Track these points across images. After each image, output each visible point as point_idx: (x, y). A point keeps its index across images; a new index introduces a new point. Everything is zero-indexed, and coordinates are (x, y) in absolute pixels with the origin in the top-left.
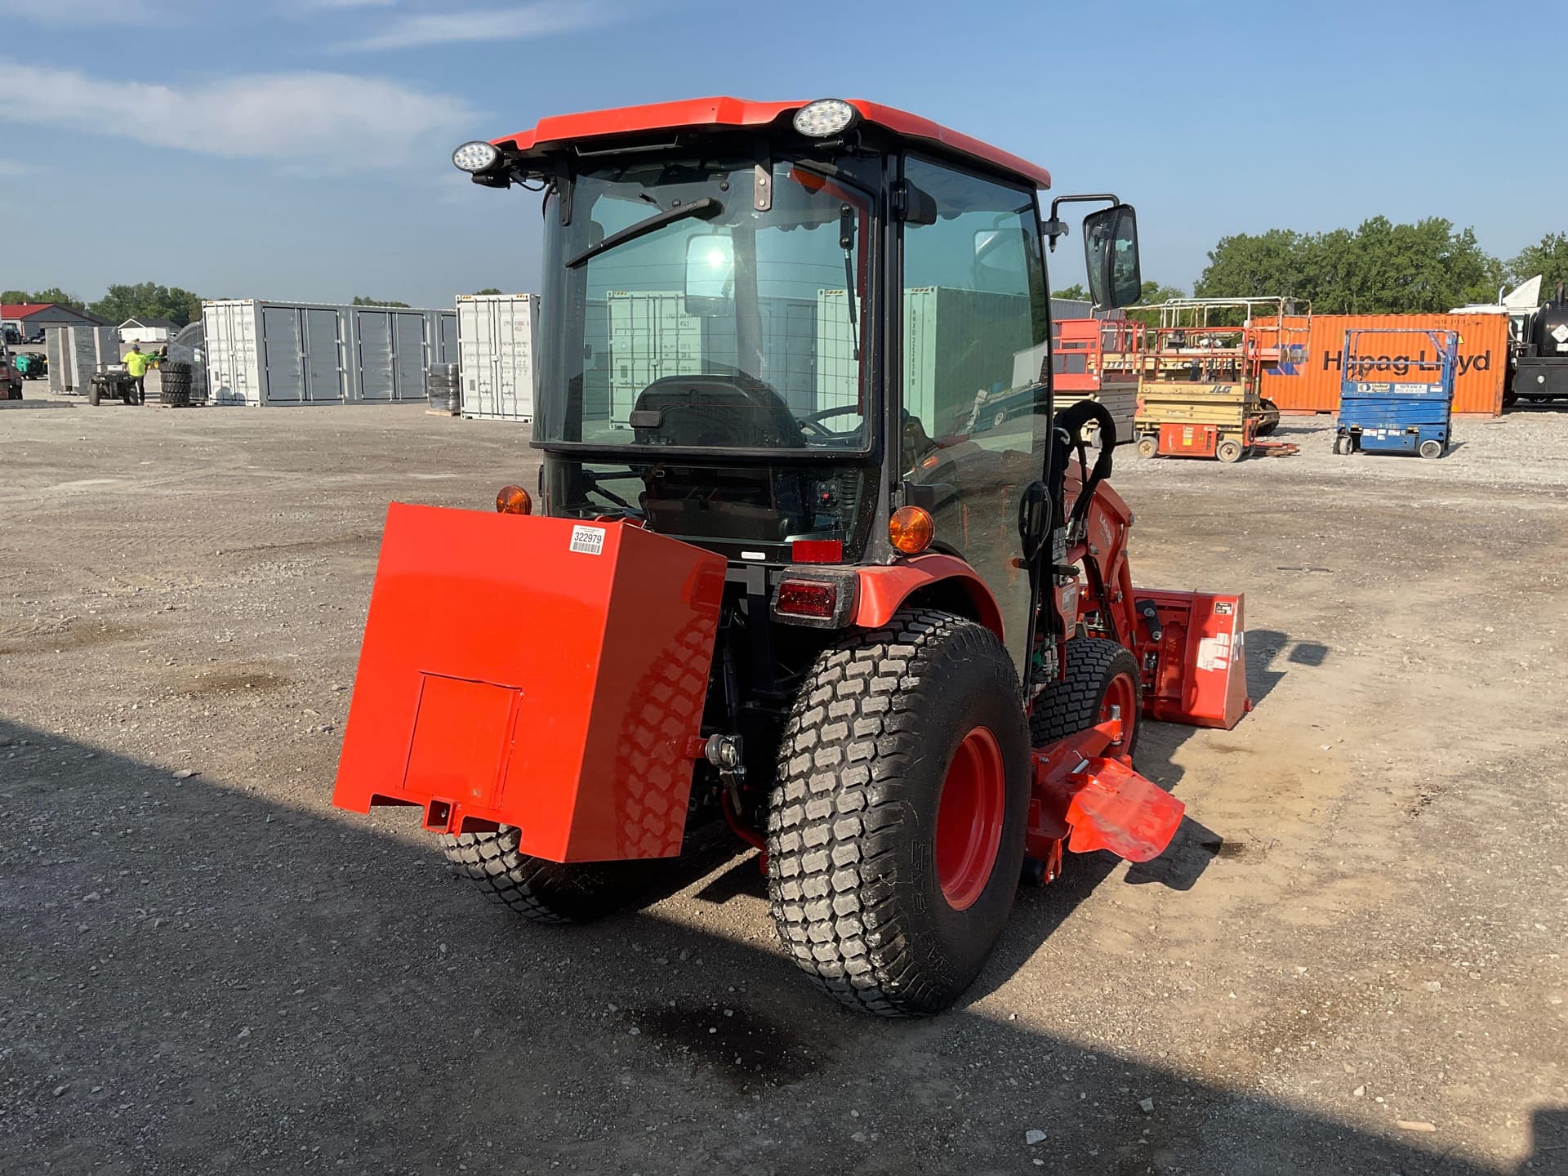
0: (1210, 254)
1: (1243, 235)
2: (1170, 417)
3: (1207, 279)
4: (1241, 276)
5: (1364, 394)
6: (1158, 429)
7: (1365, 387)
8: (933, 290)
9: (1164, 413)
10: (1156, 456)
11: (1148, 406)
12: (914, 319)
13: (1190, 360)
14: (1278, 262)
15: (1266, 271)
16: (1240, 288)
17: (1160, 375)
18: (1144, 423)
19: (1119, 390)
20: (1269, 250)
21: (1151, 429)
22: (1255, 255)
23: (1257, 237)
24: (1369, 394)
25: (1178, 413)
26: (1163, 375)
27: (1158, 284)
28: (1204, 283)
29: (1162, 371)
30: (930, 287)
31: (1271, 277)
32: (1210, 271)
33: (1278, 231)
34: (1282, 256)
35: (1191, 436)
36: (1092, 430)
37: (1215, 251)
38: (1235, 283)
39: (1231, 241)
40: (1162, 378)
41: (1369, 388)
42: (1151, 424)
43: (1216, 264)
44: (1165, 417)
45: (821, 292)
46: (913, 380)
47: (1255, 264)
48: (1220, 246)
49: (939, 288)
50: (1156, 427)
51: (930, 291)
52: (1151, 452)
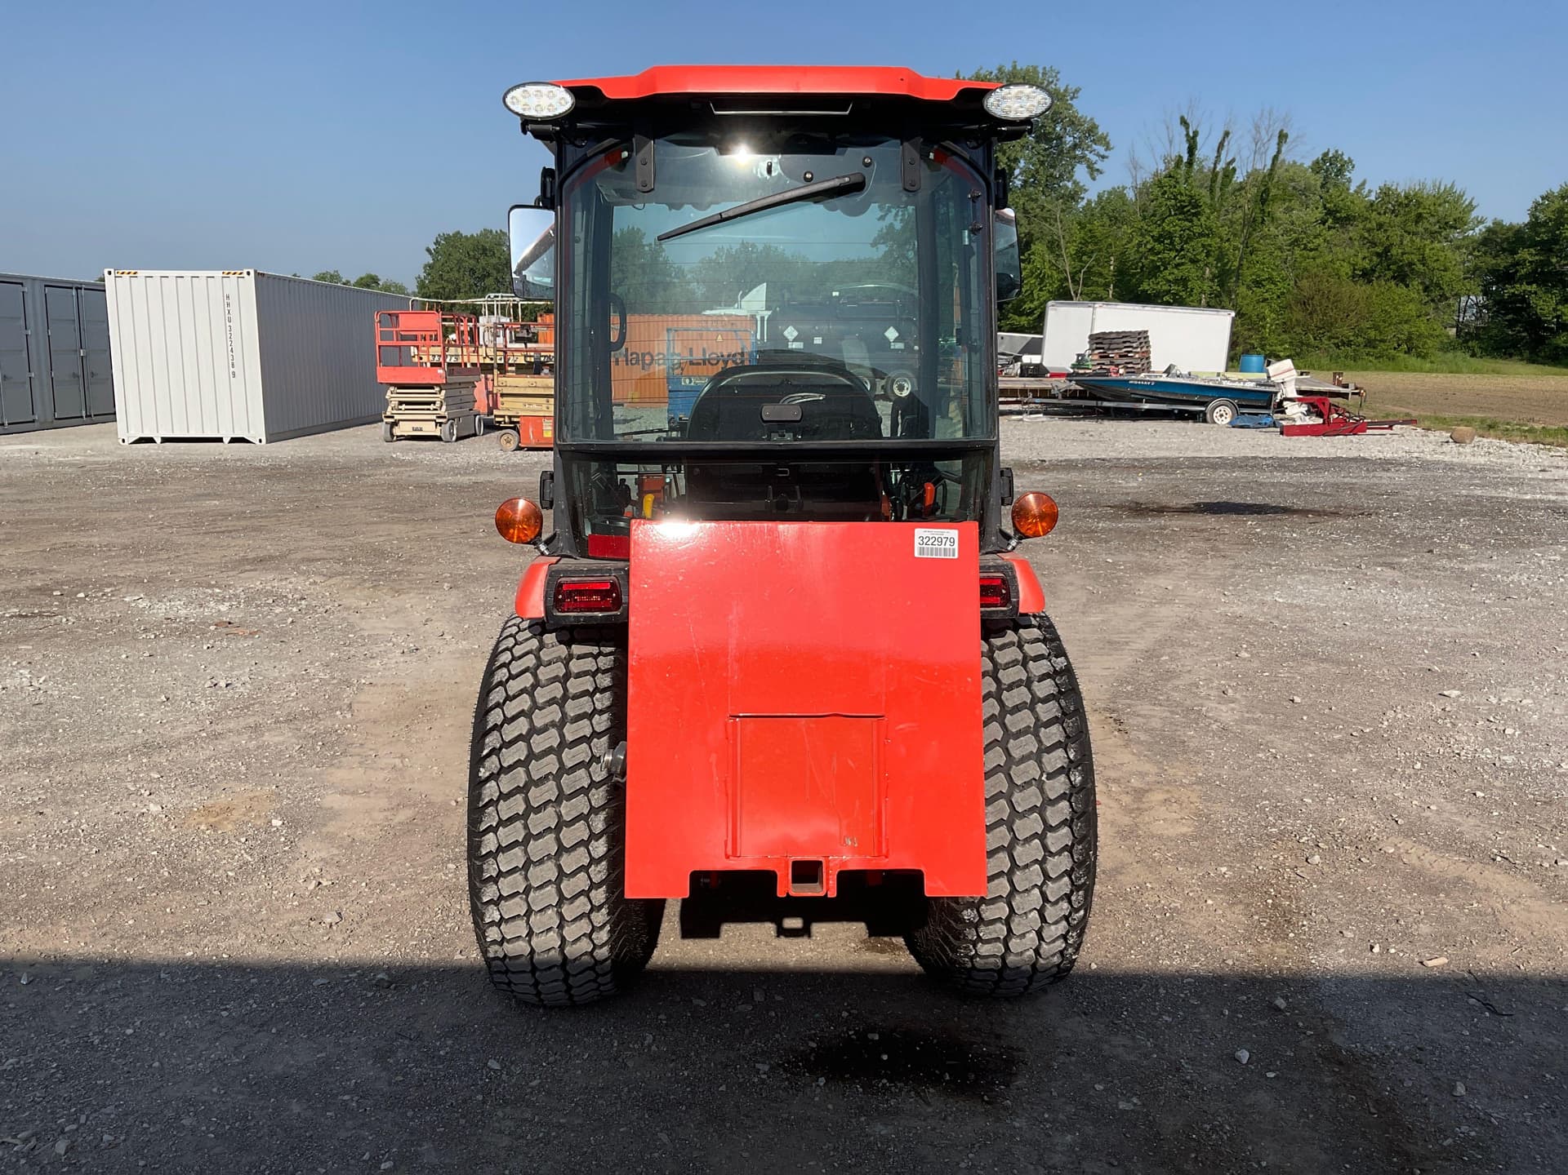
0: (428, 250)
1: (458, 232)
2: (527, 410)
3: (429, 274)
4: (461, 273)
5: (687, 386)
6: (518, 422)
7: (687, 381)
8: (248, 273)
9: (521, 406)
10: (519, 448)
11: (505, 399)
12: (228, 305)
13: (532, 354)
14: (494, 261)
15: (484, 269)
16: (461, 285)
17: (510, 369)
18: (503, 416)
19: (460, 384)
20: (484, 249)
21: (511, 422)
22: (471, 253)
23: (472, 236)
24: (692, 387)
25: (535, 406)
26: (513, 368)
27: (379, 277)
28: (425, 278)
29: (511, 365)
30: (245, 271)
31: (489, 275)
32: (431, 266)
33: (491, 231)
34: (497, 255)
35: (550, 428)
36: (441, 424)
37: (432, 247)
38: (457, 279)
39: (447, 238)
40: (512, 372)
41: (691, 382)
42: (510, 417)
43: (436, 260)
44: (522, 410)
45: (110, 273)
46: (234, 374)
47: (472, 262)
48: (437, 243)
49: (255, 271)
50: (515, 420)
51: (245, 275)
52: (513, 446)
